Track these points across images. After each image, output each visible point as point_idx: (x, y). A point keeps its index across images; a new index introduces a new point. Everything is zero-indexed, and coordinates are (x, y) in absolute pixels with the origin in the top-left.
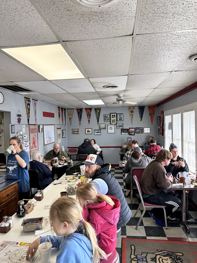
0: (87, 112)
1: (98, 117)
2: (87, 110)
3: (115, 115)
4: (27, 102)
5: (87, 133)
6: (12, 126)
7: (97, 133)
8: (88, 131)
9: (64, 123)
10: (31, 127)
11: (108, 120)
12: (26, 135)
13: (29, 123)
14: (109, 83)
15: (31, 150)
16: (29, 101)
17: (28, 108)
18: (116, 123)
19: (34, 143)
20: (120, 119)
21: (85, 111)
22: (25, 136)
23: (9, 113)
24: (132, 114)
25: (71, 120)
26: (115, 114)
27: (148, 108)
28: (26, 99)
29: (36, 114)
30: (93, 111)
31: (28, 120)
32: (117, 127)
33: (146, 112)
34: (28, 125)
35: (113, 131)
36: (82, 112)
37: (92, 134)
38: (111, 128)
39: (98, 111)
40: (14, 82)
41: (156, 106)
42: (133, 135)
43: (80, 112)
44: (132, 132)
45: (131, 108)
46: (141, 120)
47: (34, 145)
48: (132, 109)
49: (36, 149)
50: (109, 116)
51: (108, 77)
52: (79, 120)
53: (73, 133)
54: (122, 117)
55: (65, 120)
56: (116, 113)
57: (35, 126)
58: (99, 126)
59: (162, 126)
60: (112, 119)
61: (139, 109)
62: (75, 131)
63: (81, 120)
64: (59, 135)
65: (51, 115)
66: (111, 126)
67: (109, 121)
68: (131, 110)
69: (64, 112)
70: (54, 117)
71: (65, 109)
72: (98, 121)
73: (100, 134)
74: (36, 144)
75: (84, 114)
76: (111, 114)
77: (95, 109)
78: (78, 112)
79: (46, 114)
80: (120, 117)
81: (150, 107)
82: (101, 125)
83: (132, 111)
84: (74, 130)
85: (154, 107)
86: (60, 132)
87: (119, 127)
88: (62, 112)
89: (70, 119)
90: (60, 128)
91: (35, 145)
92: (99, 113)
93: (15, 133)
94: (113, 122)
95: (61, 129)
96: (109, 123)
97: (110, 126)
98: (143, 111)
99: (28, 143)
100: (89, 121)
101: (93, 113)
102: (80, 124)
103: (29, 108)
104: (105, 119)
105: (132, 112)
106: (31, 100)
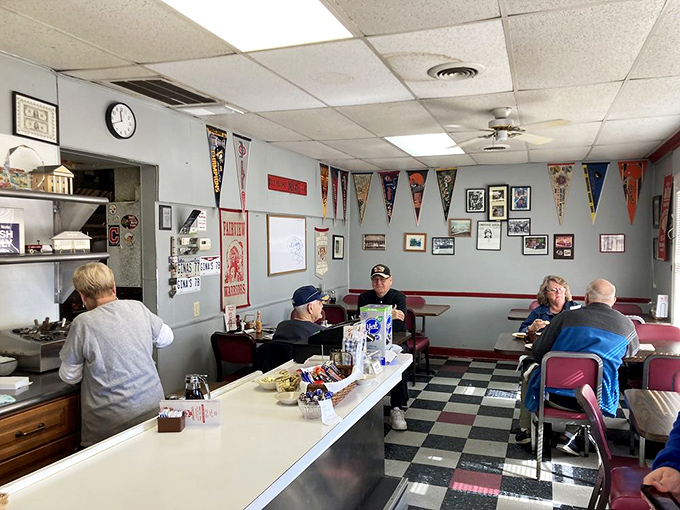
0: (412, 181)
1: (446, 199)
2: (412, 177)
3: (502, 192)
4: (217, 142)
5: (408, 247)
6: (161, 207)
7: (441, 247)
8: (414, 243)
9: (340, 215)
10: (227, 217)
11: (478, 206)
12: (208, 240)
13: (218, 205)
14: (444, 56)
15: (224, 285)
16: (221, 138)
17: (218, 160)
18: (505, 218)
19: (235, 265)
20: (522, 205)
21: (407, 179)
22: (204, 243)
23: (154, 168)
24: (562, 187)
25: (363, 206)
26: (505, 188)
27: (621, 169)
28: (210, 132)
29: (243, 179)
30: (432, 177)
31: (218, 195)
32: (509, 229)
33: (612, 182)
34: (217, 210)
35: (494, 243)
36: (396, 181)
37: (424, 251)
38: (488, 235)
39: (448, 178)
40: (146, 66)
41: (649, 162)
42: (567, 258)
43: (389, 182)
44: (562, 249)
45: (558, 171)
46: (593, 209)
47: (236, 271)
48: (562, 173)
49: (241, 283)
50: (482, 196)
51: (428, 29)
52: (387, 206)
53: (367, 248)
54: (526, 197)
55: (345, 207)
56: (507, 186)
57: (241, 216)
58: (450, 226)
59: (664, 228)
60: (493, 203)
61: (586, 172)
62: (372, 242)
63: (392, 206)
64: (323, 249)
65: (298, 188)
66: (489, 227)
67: (482, 209)
68: (557, 175)
69: (342, 183)
70: (306, 195)
71: (345, 174)
72: (446, 211)
73: (450, 251)
74: (243, 270)
75: (403, 187)
76: (489, 186)
77: (438, 173)
78: (385, 182)
79: (276, 183)
80: (522, 199)
81: (625, 165)
82: (455, 224)
83: (564, 178)
84: (368, 238)
85: (640, 164)
86: (323, 240)
87: (516, 230)
88: (335, 181)
89: (360, 204)
90: (327, 229)
91: (240, 270)
92: (452, 184)
93: (170, 229)
94: (494, 215)
95: (331, 233)
96: (482, 216)
97: (486, 228)
98: (602, 177)
99: (215, 264)
100: (418, 210)
101: (431, 185)
102: (390, 218)
103: (221, 161)
104: (468, 206)
105: (561, 180)
106: (229, 136)
